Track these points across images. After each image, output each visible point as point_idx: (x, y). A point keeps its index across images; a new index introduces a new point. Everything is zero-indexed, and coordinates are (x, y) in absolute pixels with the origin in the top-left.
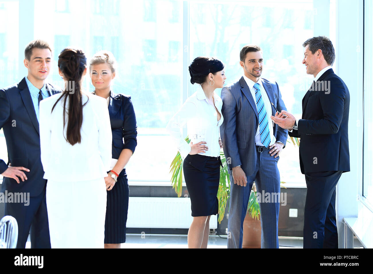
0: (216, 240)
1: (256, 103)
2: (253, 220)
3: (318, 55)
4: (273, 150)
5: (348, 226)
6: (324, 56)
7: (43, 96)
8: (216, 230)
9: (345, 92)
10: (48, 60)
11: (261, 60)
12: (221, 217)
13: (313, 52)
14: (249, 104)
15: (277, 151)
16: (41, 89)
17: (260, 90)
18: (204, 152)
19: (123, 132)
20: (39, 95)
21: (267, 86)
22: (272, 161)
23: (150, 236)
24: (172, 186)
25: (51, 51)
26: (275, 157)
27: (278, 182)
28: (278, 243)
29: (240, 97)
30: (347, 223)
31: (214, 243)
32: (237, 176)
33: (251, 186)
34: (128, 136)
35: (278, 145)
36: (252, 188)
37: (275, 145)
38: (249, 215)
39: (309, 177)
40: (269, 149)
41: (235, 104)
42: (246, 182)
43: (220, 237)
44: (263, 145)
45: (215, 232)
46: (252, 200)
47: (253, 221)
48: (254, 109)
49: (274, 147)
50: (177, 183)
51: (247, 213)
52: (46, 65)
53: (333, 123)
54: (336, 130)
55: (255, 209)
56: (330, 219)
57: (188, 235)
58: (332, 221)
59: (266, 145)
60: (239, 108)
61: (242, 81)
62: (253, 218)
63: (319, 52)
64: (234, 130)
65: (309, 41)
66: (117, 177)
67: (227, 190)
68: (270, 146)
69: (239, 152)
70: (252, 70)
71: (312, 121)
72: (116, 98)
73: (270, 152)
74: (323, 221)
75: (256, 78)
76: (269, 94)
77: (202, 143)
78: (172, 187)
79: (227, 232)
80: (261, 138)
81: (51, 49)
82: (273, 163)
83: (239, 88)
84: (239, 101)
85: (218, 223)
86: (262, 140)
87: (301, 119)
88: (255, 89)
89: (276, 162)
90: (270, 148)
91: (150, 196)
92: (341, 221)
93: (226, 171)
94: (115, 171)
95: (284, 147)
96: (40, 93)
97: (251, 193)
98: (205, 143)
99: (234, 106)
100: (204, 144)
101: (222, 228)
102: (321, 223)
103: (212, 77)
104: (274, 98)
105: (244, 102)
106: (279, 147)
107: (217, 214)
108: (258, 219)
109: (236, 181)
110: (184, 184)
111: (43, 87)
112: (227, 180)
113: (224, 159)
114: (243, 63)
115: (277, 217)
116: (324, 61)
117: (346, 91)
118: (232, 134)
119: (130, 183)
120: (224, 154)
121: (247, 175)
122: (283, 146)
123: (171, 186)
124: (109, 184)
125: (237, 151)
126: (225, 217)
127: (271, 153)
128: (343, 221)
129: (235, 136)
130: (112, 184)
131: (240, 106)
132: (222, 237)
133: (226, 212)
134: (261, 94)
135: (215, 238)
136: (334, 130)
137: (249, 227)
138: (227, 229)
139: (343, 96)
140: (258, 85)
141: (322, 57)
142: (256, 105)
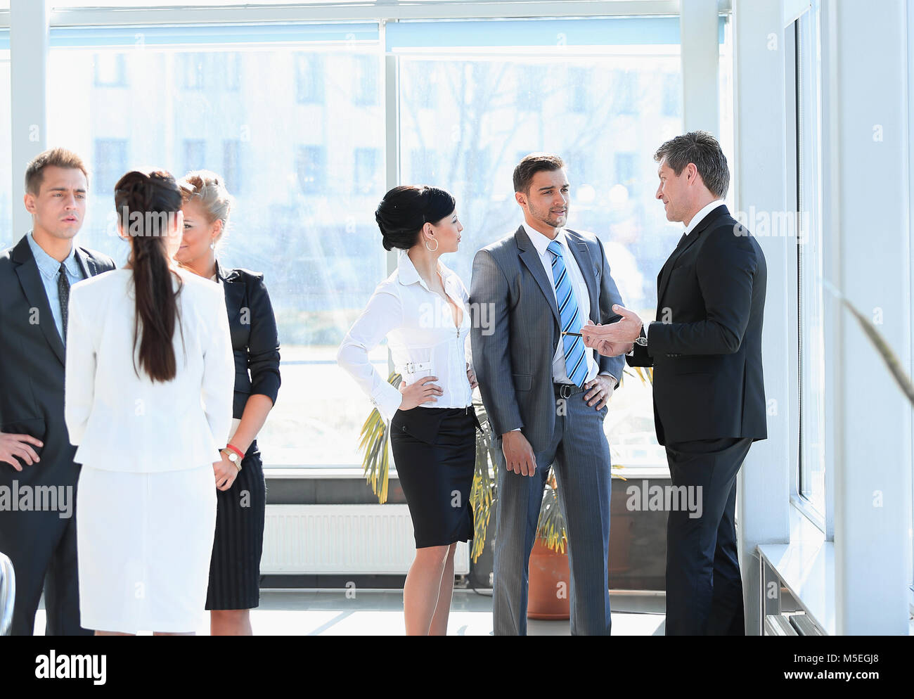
0: (468, 600)
1: (553, 286)
2: (551, 553)
3: (689, 176)
4: (594, 393)
5: (767, 565)
6: (702, 176)
7: (68, 277)
8: (466, 576)
9: (754, 259)
10: (79, 193)
11: (564, 189)
12: (479, 548)
13: (678, 171)
14: (537, 287)
15: (602, 394)
16: (64, 261)
17: (563, 257)
18: (432, 400)
19: (248, 356)
20: (61, 275)
21: (578, 246)
22: (592, 417)
23: (317, 593)
24: (365, 477)
25: (85, 174)
26: (598, 409)
27: (605, 464)
28: (609, 604)
29: (517, 274)
30: (766, 557)
31: (463, 606)
32: (514, 452)
33: (545, 475)
34: (259, 365)
35: (603, 380)
36: (549, 480)
37: (597, 381)
38: (542, 542)
39: (675, 453)
40: (584, 390)
41: (507, 288)
42: (535, 466)
43: (477, 593)
44: (570, 382)
45: (465, 582)
46: (548, 507)
47: (551, 555)
48: (549, 300)
49: (594, 386)
50: (377, 472)
51: (537, 537)
52: (74, 204)
53: (728, 328)
54: (735, 346)
55: (556, 530)
56: (723, 549)
57: (404, 590)
58: (728, 554)
59: (577, 381)
60: (514, 298)
61: (521, 236)
62: (552, 548)
63: (691, 168)
64: (504, 349)
65: (667, 148)
66: (241, 459)
67: (492, 485)
68: (585, 384)
69: (517, 397)
70: (548, 213)
71: (680, 324)
72: (231, 281)
73: (587, 398)
74: (710, 554)
75: (553, 229)
76: (582, 265)
77: (427, 379)
78: (366, 479)
79: (492, 581)
80: (565, 366)
81: (87, 171)
82: (593, 421)
83: (516, 252)
84: (516, 284)
85: (472, 560)
86: (569, 372)
87: (655, 320)
88: (552, 256)
89: (599, 420)
90: (587, 387)
91: (315, 502)
92: (752, 553)
93: (488, 442)
94: (236, 446)
95: (617, 386)
96: (62, 270)
97: (545, 492)
98: (434, 379)
99: (505, 294)
100: (432, 382)
101: (480, 573)
102: (706, 557)
103: (431, 232)
104: (594, 275)
105: (525, 285)
106: (605, 385)
107: (468, 541)
108: (563, 552)
109: (510, 465)
110: (393, 473)
111: (68, 257)
112: (490, 462)
113: (483, 414)
114: (524, 195)
115: (606, 545)
116: (705, 189)
117: (757, 255)
118: (500, 357)
119: (268, 473)
120: (482, 403)
121: (535, 451)
122: (614, 384)
123: (362, 477)
124: (223, 475)
125: (512, 396)
126: (487, 548)
127: (589, 400)
128: (757, 552)
129: (506, 361)
130: (230, 477)
131: (517, 294)
132: (480, 593)
133: (489, 537)
134: (566, 266)
135: (465, 595)
136: (731, 346)
137: (542, 569)
138: (492, 575)
139: (750, 267)
140: (557, 245)
141: (698, 180)
142: (555, 291)
